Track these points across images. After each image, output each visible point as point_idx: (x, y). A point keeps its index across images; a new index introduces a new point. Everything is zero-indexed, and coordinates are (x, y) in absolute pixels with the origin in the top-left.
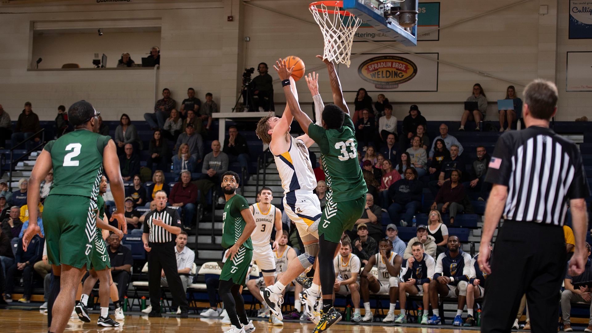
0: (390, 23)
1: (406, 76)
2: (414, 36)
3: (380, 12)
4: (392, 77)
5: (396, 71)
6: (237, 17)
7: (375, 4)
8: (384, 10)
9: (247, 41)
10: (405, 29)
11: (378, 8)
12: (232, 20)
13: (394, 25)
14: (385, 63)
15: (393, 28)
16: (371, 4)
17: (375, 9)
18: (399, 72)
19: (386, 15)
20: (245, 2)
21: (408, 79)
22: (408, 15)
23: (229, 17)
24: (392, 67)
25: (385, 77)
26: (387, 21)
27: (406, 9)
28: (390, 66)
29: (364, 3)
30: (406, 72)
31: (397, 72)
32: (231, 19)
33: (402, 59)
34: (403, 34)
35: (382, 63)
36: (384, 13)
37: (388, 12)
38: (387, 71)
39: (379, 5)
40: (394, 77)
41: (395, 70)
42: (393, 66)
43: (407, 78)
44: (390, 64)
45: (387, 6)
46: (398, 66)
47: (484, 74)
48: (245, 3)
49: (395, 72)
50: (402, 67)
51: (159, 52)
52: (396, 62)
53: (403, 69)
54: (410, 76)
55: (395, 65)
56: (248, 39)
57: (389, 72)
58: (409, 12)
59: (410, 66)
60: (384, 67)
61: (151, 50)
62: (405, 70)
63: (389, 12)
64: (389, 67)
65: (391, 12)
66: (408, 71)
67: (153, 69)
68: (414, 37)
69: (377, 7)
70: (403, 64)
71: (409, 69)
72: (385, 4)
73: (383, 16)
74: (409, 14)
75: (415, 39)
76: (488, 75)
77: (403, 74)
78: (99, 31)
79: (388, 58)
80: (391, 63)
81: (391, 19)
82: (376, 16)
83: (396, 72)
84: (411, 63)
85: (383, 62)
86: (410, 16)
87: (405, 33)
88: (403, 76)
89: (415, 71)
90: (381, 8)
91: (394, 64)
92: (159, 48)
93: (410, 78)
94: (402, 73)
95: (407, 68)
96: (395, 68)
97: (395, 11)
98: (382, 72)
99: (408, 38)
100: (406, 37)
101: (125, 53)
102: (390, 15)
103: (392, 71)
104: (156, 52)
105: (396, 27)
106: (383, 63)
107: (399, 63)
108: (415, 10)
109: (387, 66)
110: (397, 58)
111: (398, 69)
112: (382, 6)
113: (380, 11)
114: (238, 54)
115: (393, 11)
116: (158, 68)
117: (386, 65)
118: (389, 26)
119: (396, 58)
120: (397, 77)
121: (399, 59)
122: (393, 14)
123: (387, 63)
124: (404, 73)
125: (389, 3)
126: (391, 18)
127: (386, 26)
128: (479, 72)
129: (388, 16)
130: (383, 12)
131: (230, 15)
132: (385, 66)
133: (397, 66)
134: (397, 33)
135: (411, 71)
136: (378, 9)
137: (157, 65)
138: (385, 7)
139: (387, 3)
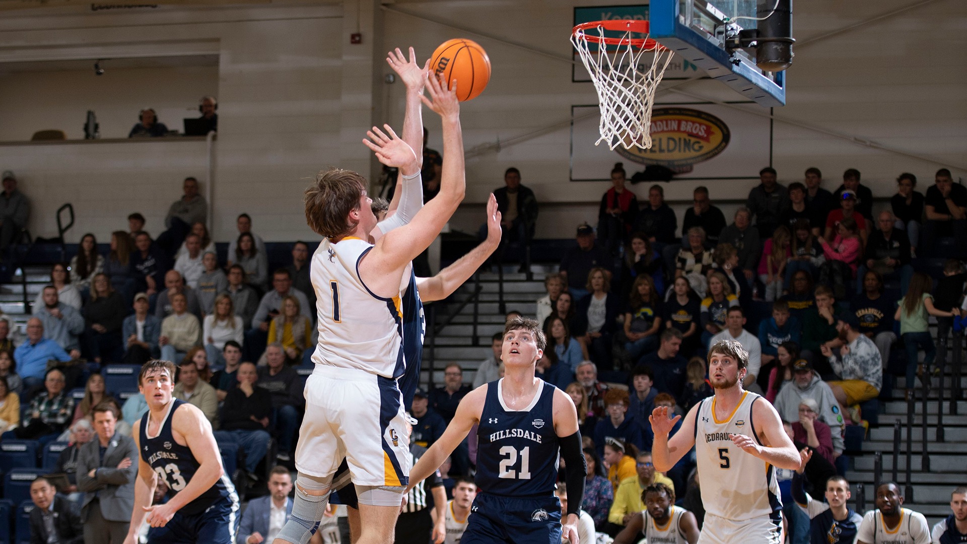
0: (737, 63)
1: (707, 147)
2: (781, 86)
3: (717, 41)
4: (680, 150)
5: (687, 138)
6: (368, 35)
7: (708, 25)
8: (726, 37)
9: (389, 83)
10: (764, 74)
11: (713, 33)
12: (359, 42)
13: (744, 66)
14: (664, 122)
15: (742, 73)
16: (702, 25)
17: (709, 35)
18: (693, 140)
19: (730, 46)
20: (384, 5)
21: (711, 154)
22: (775, 47)
23: (353, 36)
24: (679, 130)
25: (666, 151)
26: (732, 59)
27: (770, 35)
28: (676, 128)
29: (690, 25)
30: (707, 139)
31: (689, 140)
32: (356, 39)
33: (699, 114)
34: (761, 84)
35: (658, 123)
36: (727, 42)
37: (734, 41)
38: (669, 139)
39: (715, 27)
40: (685, 151)
41: (685, 136)
42: (682, 129)
43: (712, 151)
44: (674, 125)
45: (732, 29)
46: (692, 129)
47: (864, 142)
48: (384, 8)
49: (685, 140)
50: (700, 130)
51: (216, 107)
52: (687, 121)
53: (702, 133)
54: (716, 148)
55: (686, 126)
56: (392, 79)
57: (673, 139)
58: (776, 41)
59: (715, 129)
60: (663, 131)
61: (202, 103)
62: (705, 136)
63: (737, 41)
64: (674, 131)
65: (740, 41)
66: (712, 138)
67: (205, 140)
68: (781, 88)
69: (712, 31)
70: (700, 124)
71: (713, 133)
72: (726, 23)
73: (724, 49)
74: (777, 44)
75: (782, 91)
76: (872, 144)
77: (701, 145)
78: (97, 66)
79: (671, 112)
80: (677, 122)
81: (739, 54)
82: (711, 51)
83: (687, 140)
84: (718, 123)
85: (661, 121)
86: (779, 48)
87: (764, 81)
88: (701, 147)
89: (726, 138)
90: (720, 33)
91: (683, 123)
92: (216, 99)
93: (716, 151)
94: (698, 142)
95: (709, 132)
96: (685, 132)
97: (749, 39)
98: (660, 140)
99: (770, 91)
100: (767, 89)
101: (146, 108)
102: (737, 46)
103: (680, 139)
104: (211, 105)
105: (748, 71)
106: (660, 123)
107: (694, 123)
108: (788, 35)
109: (669, 128)
110: (690, 113)
111: (691, 135)
112: (721, 28)
113: (718, 38)
114: (373, 109)
115: (744, 40)
116: (214, 138)
117: (667, 126)
118: (735, 68)
119: (687, 112)
120: (689, 151)
121: (694, 114)
122: (744, 45)
123: (669, 122)
124: (703, 143)
125: (735, 22)
126: (740, 52)
127: (731, 68)
128: (856, 139)
129: (734, 50)
130: (723, 42)
131: (354, 31)
132: (665, 129)
133: (689, 129)
134: (750, 81)
135: (717, 137)
136: (714, 36)
137: (212, 133)
138: (727, 31)
139: (731, 23)
